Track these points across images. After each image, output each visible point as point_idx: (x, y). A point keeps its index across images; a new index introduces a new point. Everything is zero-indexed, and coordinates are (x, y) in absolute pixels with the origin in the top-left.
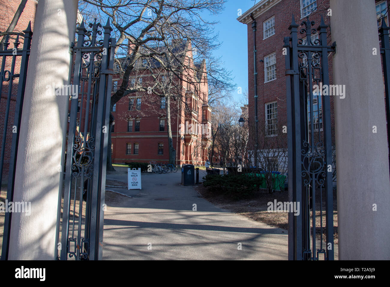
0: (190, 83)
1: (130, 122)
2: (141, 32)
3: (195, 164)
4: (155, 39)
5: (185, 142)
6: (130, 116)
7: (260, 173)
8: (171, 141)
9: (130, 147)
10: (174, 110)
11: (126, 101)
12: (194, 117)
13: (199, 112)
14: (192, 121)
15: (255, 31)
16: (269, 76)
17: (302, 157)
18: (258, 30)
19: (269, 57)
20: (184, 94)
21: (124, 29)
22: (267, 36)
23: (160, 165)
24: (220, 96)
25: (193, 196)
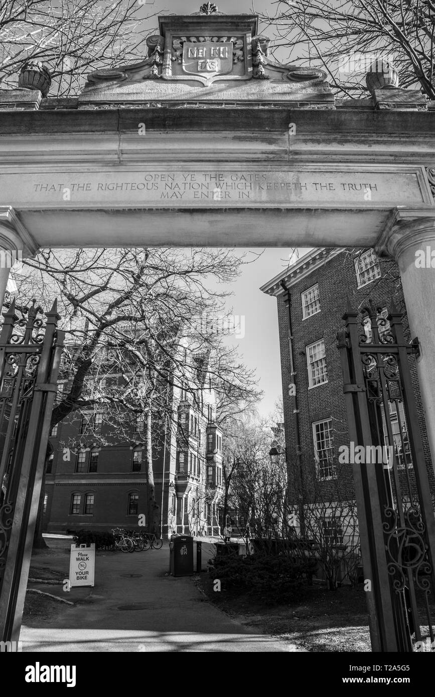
0: (186, 390)
1: (80, 455)
2: (107, 307)
3: (194, 532)
4: (130, 318)
5: (176, 492)
6: (82, 445)
7: (311, 549)
8: (153, 490)
9: (78, 500)
10: (158, 435)
11: (75, 419)
12: (193, 448)
13: (201, 438)
14: (189, 455)
15: (289, 307)
16: (316, 377)
17: (386, 536)
18: (294, 305)
19: (314, 347)
20: (175, 409)
21: (80, 302)
22: (309, 315)
23: (130, 536)
24: (237, 410)
25: (191, 600)
